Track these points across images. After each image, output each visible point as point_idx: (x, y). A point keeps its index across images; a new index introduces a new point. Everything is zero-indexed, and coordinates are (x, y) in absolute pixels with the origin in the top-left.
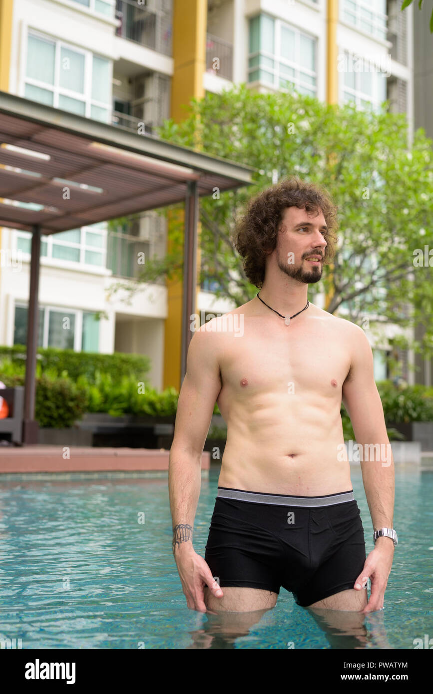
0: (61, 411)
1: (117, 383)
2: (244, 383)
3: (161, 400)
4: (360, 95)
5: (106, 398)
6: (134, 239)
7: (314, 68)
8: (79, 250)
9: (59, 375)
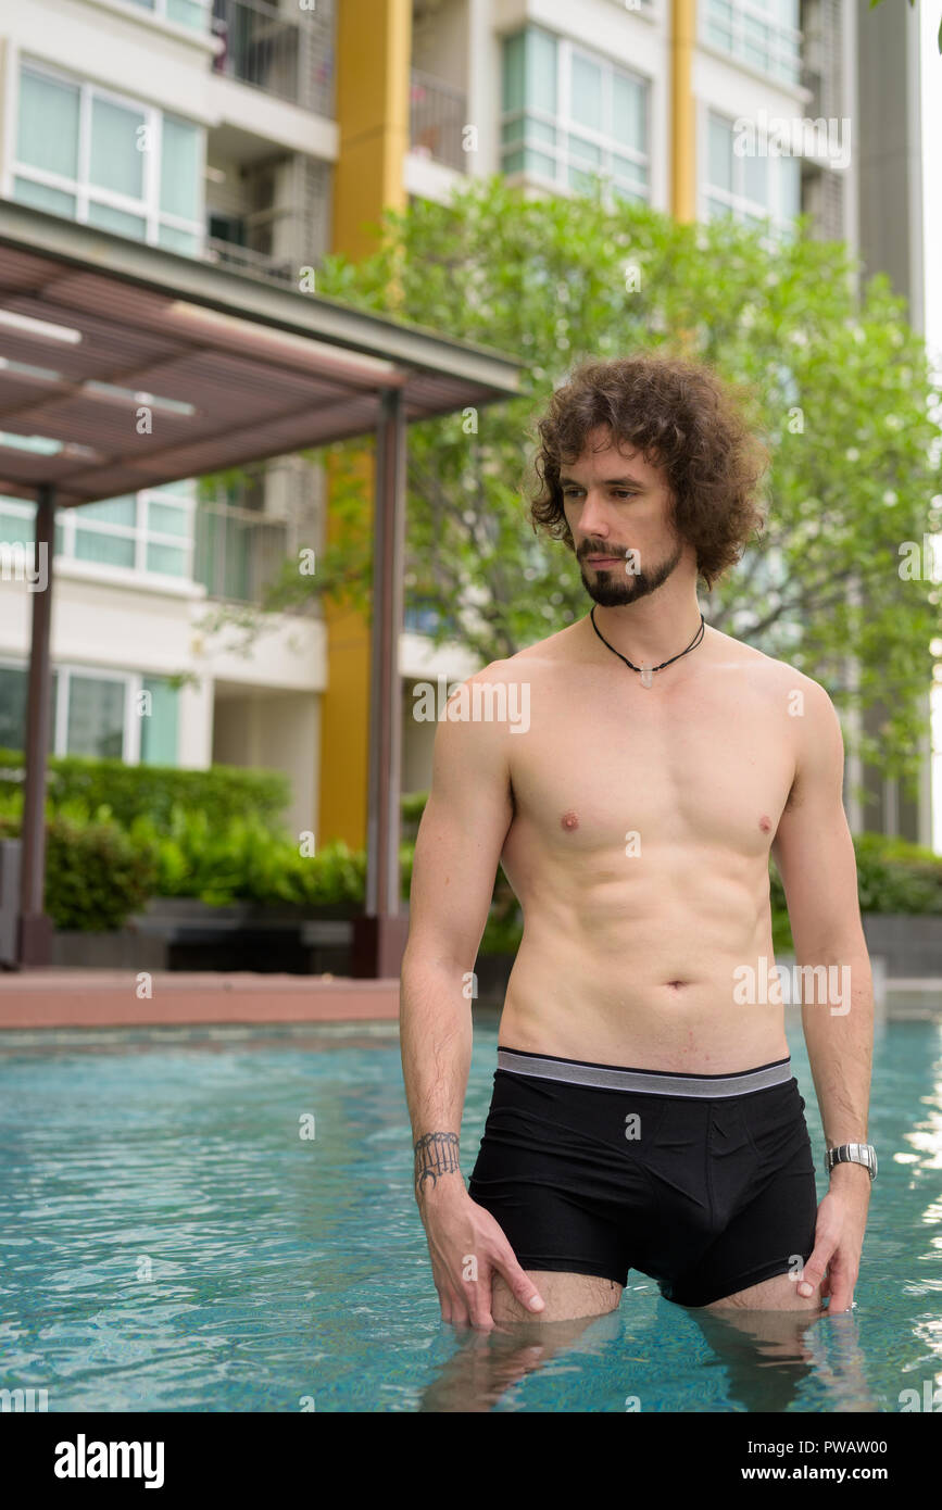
0: (99, 894)
1: (219, 832)
2: (570, 823)
3: (315, 869)
4: (742, 204)
5: (195, 866)
6: (252, 518)
7: (644, 144)
8: (133, 543)
9: (92, 815)
